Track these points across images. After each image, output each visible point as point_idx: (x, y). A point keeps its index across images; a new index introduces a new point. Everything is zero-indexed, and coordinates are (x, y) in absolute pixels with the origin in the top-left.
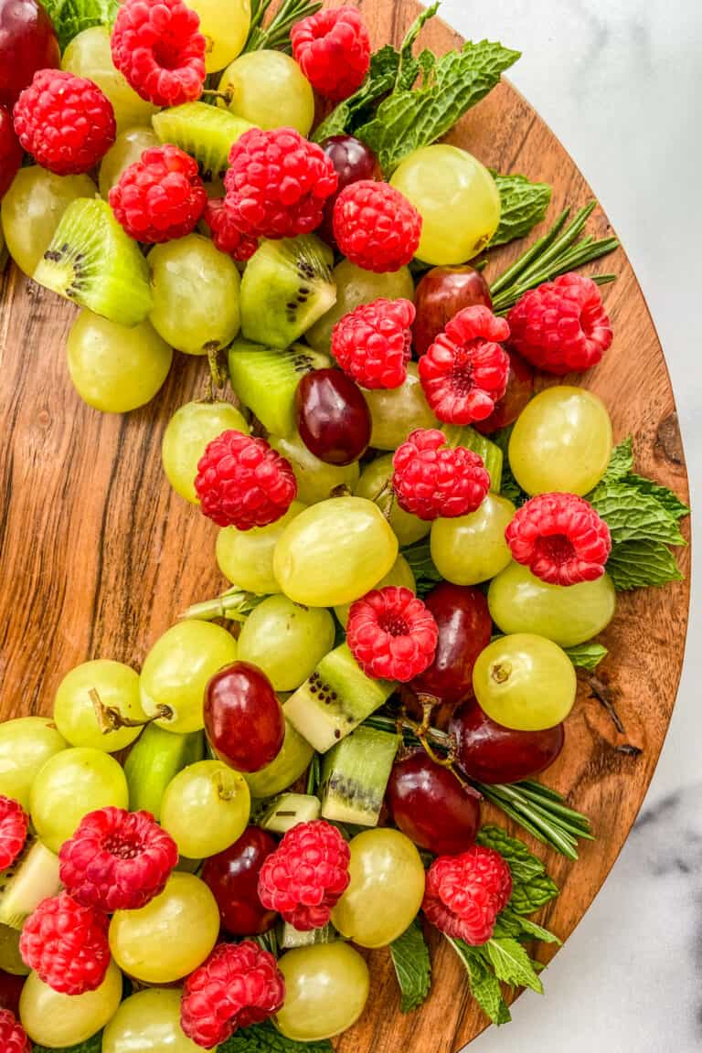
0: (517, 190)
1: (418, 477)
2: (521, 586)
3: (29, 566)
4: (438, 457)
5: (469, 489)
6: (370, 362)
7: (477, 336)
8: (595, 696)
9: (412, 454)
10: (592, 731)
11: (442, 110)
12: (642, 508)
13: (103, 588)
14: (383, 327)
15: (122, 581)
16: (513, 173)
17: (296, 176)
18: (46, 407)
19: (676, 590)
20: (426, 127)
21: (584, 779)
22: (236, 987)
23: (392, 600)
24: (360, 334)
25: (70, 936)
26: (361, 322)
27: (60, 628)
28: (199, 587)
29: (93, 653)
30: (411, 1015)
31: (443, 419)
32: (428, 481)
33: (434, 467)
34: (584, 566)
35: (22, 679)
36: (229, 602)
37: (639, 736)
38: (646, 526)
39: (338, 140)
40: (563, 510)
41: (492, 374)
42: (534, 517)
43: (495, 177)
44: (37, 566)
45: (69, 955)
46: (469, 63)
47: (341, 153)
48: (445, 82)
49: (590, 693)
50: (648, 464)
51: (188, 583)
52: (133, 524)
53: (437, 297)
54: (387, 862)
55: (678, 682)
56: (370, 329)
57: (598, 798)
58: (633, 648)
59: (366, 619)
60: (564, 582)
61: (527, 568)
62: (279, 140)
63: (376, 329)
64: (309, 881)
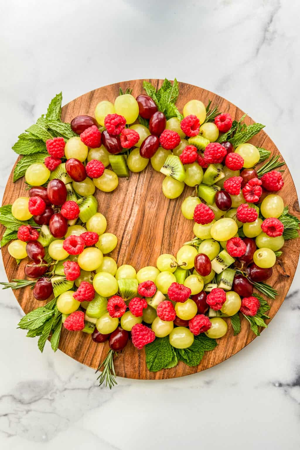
0: (263, 152)
1: (243, 214)
2: (263, 238)
3: (148, 233)
4: (248, 210)
5: (254, 217)
6: (233, 190)
7: (255, 184)
8: (279, 264)
9: (242, 209)
10: (278, 272)
11: (248, 137)
12: (290, 221)
13: (164, 239)
14: (237, 183)
15: (168, 237)
16: (262, 147)
17: (220, 153)
18: (153, 197)
19: (298, 240)
20: (244, 139)
21: (276, 283)
22: (202, 321)
23: (237, 240)
24: (231, 184)
25: (169, 308)
26: (232, 182)
27: (154, 247)
28: (186, 238)
29: (161, 253)
30: (236, 336)
31: (247, 201)
32: (245, 215)
33: (247, 212)
34: (278, 233)
35: (145, 259)
36: (194, 241)
37: (289, 273)
38: (291, 225)
39: (225, 142)
40: (274, 221)
41: (259, 193)
42: (268, 222)
43: (257, 148)
44: (149, 233)
45: (169, 312)
46: (254, 127)
47: (226, 145)
48: (249, 131)
49: (278, 263)
50: (292, 211)
51: (184, 237)
52: (171, 223)
53: (246, 175)
54: (233, 297)
55: (298, 261)
56: (233, 183)
57: (279, 287)
58: (288, 253)
59: (231, 244)
60: (274, 236)
61: (266, 234)
62: (217, 146)
63: (235, 183)
64: (219, 297)
